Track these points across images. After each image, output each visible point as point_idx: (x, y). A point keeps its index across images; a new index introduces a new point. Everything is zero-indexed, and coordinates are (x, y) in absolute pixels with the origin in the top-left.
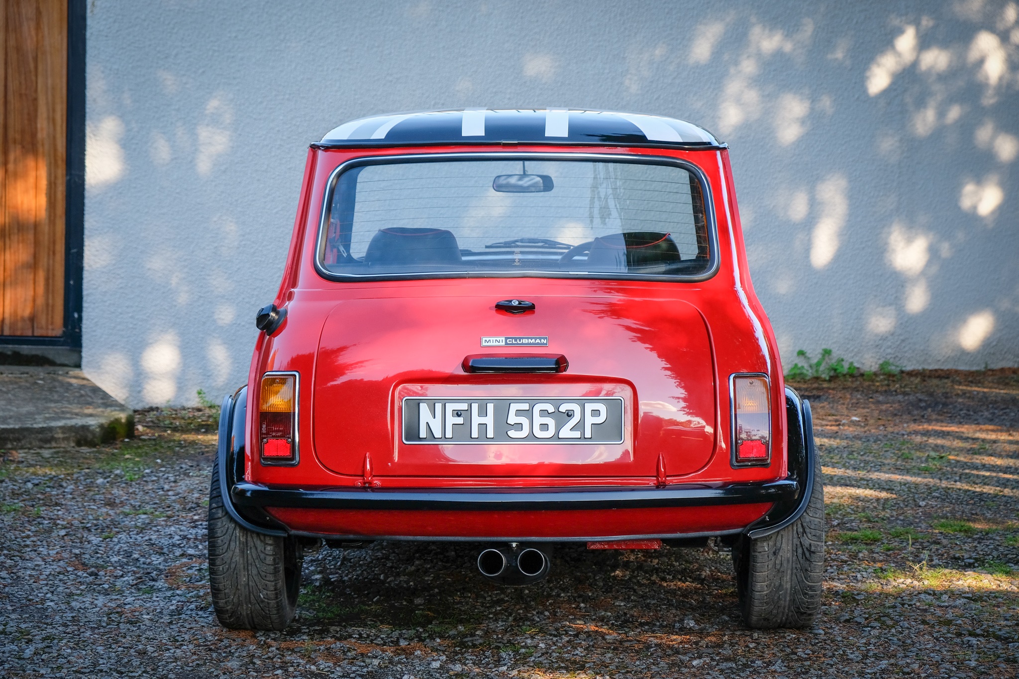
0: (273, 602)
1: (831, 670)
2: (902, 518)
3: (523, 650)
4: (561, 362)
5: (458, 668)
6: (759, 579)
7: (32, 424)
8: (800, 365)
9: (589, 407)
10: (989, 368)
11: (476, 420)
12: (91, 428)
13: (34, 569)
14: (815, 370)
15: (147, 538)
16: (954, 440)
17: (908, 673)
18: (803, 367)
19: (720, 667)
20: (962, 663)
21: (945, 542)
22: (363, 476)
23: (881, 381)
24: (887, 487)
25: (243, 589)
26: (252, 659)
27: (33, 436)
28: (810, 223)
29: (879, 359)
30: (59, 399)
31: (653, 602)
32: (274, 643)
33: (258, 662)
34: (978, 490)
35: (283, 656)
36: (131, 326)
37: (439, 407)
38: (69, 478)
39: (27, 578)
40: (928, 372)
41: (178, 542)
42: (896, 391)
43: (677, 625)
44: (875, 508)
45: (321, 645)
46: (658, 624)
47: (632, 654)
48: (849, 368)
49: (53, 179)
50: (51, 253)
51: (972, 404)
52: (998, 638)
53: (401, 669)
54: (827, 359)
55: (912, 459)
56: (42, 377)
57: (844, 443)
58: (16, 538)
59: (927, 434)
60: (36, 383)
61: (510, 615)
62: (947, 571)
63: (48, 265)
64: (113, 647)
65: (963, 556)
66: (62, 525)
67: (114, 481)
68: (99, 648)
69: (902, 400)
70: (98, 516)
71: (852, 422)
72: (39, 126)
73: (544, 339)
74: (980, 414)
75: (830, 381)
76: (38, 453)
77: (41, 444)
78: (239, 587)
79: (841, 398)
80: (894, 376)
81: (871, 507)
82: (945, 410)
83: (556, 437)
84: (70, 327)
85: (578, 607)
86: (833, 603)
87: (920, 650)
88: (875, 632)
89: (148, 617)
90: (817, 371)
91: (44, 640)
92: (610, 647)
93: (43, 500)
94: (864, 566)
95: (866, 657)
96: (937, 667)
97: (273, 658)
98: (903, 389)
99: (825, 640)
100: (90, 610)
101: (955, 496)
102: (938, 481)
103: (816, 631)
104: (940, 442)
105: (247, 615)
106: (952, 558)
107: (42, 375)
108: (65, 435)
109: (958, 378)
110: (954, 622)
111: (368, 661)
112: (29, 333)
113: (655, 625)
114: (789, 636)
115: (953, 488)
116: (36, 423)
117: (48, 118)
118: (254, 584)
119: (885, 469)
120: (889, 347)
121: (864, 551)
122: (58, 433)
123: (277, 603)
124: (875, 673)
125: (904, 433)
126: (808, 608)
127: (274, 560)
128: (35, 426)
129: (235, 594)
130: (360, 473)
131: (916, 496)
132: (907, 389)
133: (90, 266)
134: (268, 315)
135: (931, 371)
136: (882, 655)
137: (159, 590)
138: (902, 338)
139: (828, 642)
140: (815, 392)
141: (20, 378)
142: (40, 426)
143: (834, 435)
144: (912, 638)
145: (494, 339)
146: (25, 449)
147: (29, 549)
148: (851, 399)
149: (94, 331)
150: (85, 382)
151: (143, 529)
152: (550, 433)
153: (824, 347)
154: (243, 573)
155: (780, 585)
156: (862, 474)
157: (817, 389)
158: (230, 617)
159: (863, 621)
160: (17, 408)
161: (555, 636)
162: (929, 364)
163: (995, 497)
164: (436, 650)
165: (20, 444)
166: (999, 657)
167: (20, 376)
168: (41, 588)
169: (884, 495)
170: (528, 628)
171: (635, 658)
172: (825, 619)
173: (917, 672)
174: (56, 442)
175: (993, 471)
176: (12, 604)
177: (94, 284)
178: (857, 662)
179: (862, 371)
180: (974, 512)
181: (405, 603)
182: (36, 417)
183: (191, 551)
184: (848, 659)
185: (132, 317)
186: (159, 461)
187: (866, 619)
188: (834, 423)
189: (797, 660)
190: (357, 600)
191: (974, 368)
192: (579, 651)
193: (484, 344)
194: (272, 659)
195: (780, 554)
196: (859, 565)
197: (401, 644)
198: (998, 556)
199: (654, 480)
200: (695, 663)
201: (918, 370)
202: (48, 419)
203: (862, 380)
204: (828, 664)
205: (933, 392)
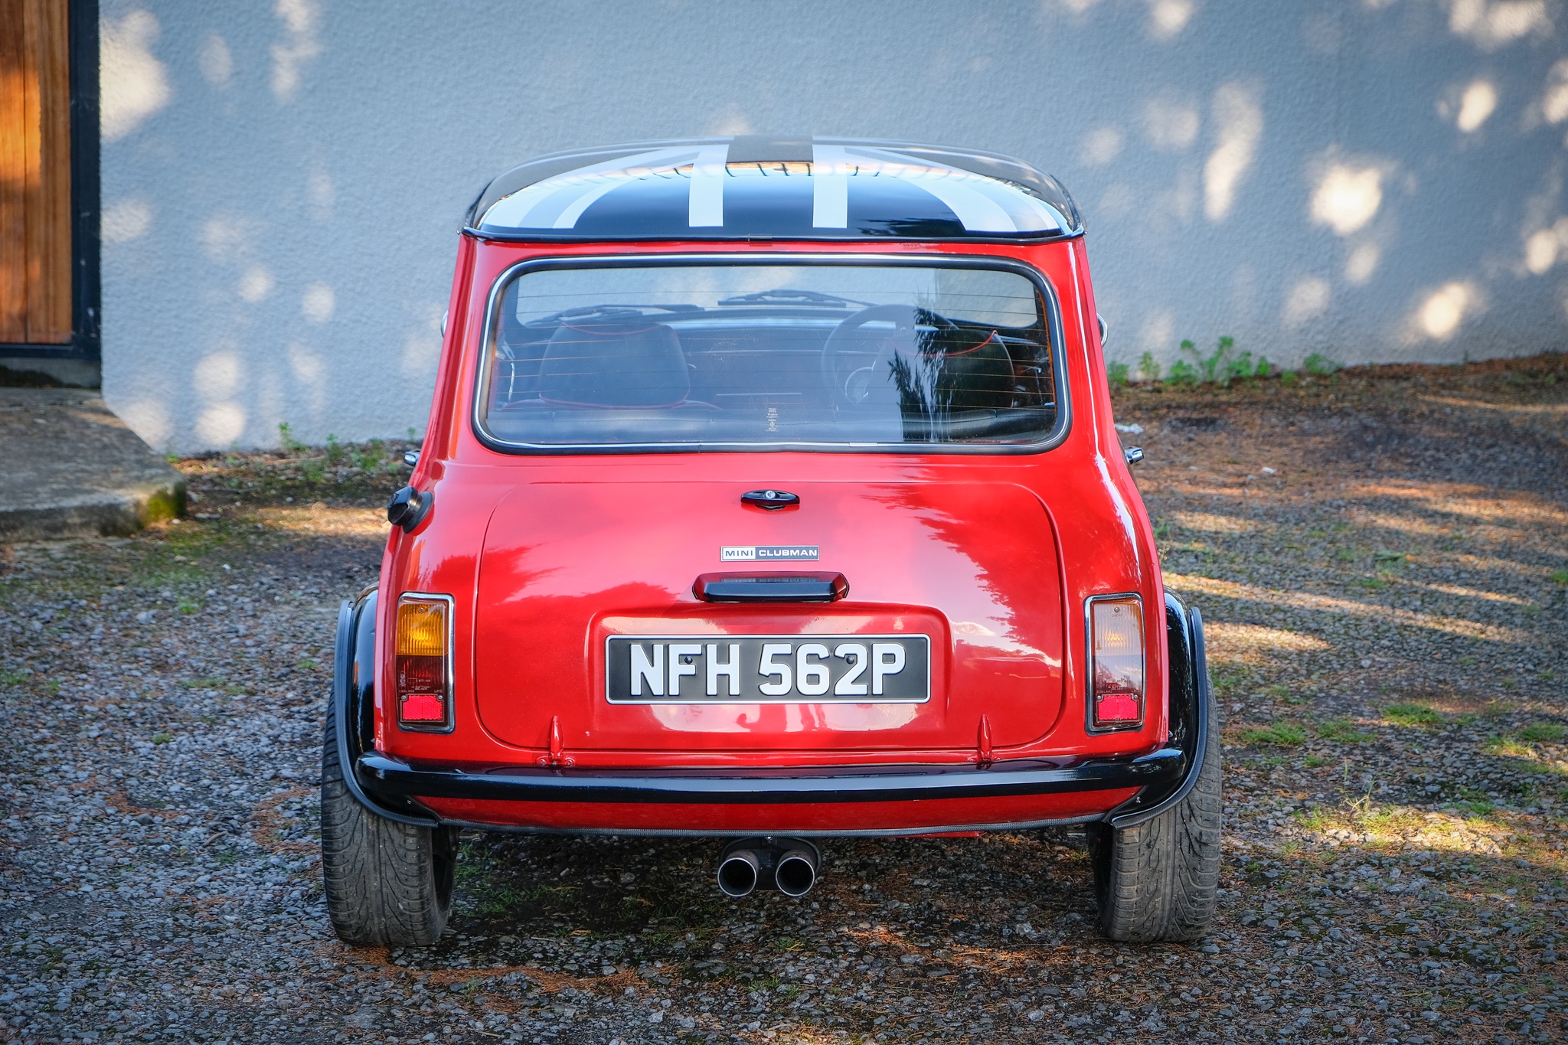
0: (417, 915)
1: (1230, 1029)
2: (1334, 692)
3: (783, 987)
4: (838, 583)
5: (689, 1022)
6: (1126, 881)
7: (33, 505)
8: (1186, 363)
9: (879, 649)
10: (1470, 359)
11: (714, 669)
12: (122, 508)
13: (57, 811)
14: (1207, 369)
15: (220, 742)
16: (1415, 519)
17: (1341, 1035)
18: (1190, 366)
19: (1070, 1024)
20: (1419, 1016)
21: (1398, 746)
22: (548, 749)
23: (1308, 386)
24: (1313, 626)
25: (373, 896)
26: (390, 1008)
27: (36, 522)
28: (1204, 147)
29: (1305, 350)
30: (71, 454)
31: (971, 877)
32: (421, 976)
33: (399, 1014)
34: (1448, 629)
35: (434, 999)
36: (175, 329)
37: (658, 649)
38: (94, 605)
39: (48, 829)
40: (1377, 369)
41: (267, 750)
42: (1329, 408)
43: (1006, 931)
44: (1296, 671)
45: (489, 977)
46: (978, 926)
47: (941, 996)
48: (1260, 366)
49: (50, 105)
50: (51, 217)
51: (1443, 435)
52: (1470, 960)
53: (607, 1024)
54: (1225, 351)
55: (1352, 562)
56: (42, 412)
57: (1250, 527)
58: (26, 743)
59: (1374, 504)
60: (35, 424)
61: (760, 907)
62: (1399, 811)
63: (47, 235)
64: (186, 984)
65: (1423, 778)
66: (92, 713)
67: (162, 613)
68: (166, 987)
69: (1338, 428)
70: (145, 691)
71: (1262, 477)
72: (26, 22)
73: (813, 549)
74: (1455, 456)
75: (1230, 387)
76: (45, 550)
77: (48, 534)
78: (368, 895)
79: (1246, 423)
80: (1326, 377)
81: (1291, 670)
82: (1402, 450)
83: (831, 694)
84: (82, 331)
85: (860, 891)
86: (1233, 882)
87: (1358, 987)
88: (1293, 951)
89: (232, 918)
90: (1211, 372)
91: (84, 969)
92: (909, 983)
93: (60, 657)
94: (1277, 798)
95: (1279, 1001)
96: (1382, 1022)
97: (421, 1005)
98: (1340, 405)
99: (1220, 966)
100: (146, 902)
101: (1413, 643)
102: (1390, 611)
103: (1208, 949)
104: (1394, 523)
105: (380, 930)
106: (1407, 782)
107: (43, 408)
108: (84, 520)
109: (1422, 379)
110: (1408, 929)
111: (558, 1009)
112: (21, 339)
113: (973, 928)
114: (1168, 957)
115: (1410, 626)
116: (39, 502)
117: (41, 10)
118: (389, 891)
119: (1311, 585)
120: (1320, 332)
121: (1279, 767)
122: (72, 516)
123: (424, 915)
124: (1293, 1035)
125: (1341, 503)
126: (1197, 920)
127: (419, 856)
128: (38, 507)
129: (362, 904)
130: (545, 745)
131: (1357, 645)
132: (1347, 404)
133: (112, 241)
134: (405, 505)
135: (1383, 367)
136: (1303, 998)
137: (245, 854)
138: (1340, 317)
139: (1225, 970)
140: (1207, 413)
141: (10, 414)
142: (46, 506)
143: (1233, 510)
144: (1346, 961)
145: (740, 550)
146: (24, 541)
147: (47, 769)
148: (1262, 427)
149: (120, 339)
150: (107, 420)
151: (213, 722)
152: (822, 687)
153: (1222, 334)
154: (373, 875)
155: (1157, 890)
156: (1277, 597)
157: (1211, 405)
158: (355, 934)
159: (1275, 924)
160: (9, 473)
161: (829, 957)
162: (1380, 356)
163: (1473, 644)
164: (654, 984)
165: (16, 535)
166: (1471, 1003)
167: (8, 409)
168: (71, 852)
169: (1309, 643)
170: (789, 940)
171: (946, 1004)
172: (1221, 918)
173: (1353, 1032)
174: (70, 530)
175: (1472, 585)
176: (31, 888)
177: (118, 268)
178: (1267, 1012)
179: (1278, 370)
180: (1441, 677)
181: (606, 880)
182: (39, 489)
183: (286, 772)
184: (1253, 1006)
185: (176, 317)
186: (227, 567)
187: (1281, 921)
188: (1236, 480)
189: (1180, 1009)
190: (536, 874)
191: (1448, 361)
192: (865, 991)
193: (725, 557)
194: (419, 1007)
195: (1157, 846)
196: (1270, 797)
197: (605, 972)
198: (1475, 777)
199: (974, 754)
200: (1032, 1015)
201: (1364, 367)
202: (56, 493)
203: (1278, 385)
204: (1225, 1017)
205: (1386, 409)
